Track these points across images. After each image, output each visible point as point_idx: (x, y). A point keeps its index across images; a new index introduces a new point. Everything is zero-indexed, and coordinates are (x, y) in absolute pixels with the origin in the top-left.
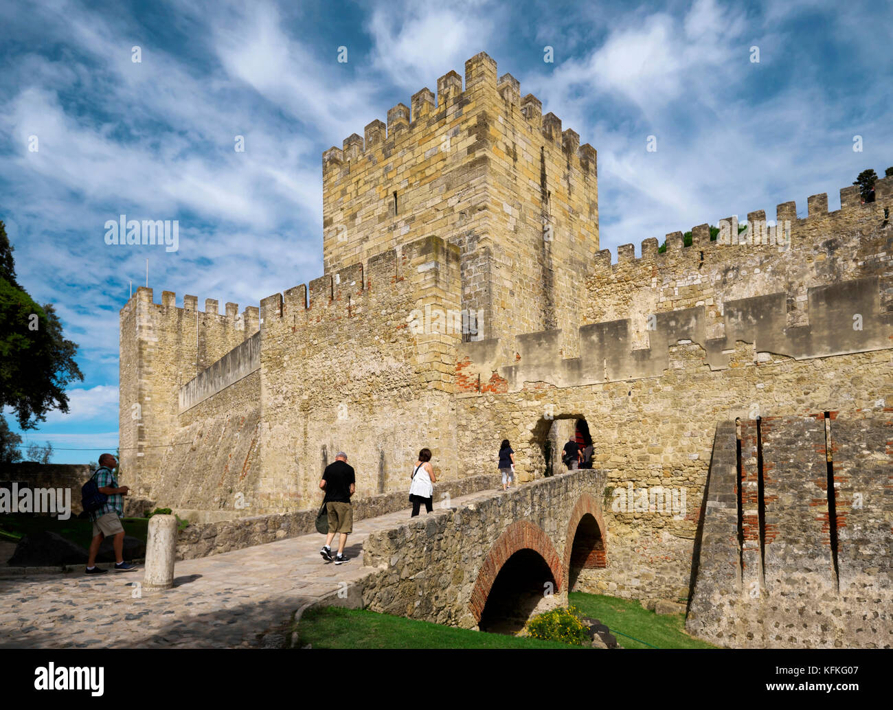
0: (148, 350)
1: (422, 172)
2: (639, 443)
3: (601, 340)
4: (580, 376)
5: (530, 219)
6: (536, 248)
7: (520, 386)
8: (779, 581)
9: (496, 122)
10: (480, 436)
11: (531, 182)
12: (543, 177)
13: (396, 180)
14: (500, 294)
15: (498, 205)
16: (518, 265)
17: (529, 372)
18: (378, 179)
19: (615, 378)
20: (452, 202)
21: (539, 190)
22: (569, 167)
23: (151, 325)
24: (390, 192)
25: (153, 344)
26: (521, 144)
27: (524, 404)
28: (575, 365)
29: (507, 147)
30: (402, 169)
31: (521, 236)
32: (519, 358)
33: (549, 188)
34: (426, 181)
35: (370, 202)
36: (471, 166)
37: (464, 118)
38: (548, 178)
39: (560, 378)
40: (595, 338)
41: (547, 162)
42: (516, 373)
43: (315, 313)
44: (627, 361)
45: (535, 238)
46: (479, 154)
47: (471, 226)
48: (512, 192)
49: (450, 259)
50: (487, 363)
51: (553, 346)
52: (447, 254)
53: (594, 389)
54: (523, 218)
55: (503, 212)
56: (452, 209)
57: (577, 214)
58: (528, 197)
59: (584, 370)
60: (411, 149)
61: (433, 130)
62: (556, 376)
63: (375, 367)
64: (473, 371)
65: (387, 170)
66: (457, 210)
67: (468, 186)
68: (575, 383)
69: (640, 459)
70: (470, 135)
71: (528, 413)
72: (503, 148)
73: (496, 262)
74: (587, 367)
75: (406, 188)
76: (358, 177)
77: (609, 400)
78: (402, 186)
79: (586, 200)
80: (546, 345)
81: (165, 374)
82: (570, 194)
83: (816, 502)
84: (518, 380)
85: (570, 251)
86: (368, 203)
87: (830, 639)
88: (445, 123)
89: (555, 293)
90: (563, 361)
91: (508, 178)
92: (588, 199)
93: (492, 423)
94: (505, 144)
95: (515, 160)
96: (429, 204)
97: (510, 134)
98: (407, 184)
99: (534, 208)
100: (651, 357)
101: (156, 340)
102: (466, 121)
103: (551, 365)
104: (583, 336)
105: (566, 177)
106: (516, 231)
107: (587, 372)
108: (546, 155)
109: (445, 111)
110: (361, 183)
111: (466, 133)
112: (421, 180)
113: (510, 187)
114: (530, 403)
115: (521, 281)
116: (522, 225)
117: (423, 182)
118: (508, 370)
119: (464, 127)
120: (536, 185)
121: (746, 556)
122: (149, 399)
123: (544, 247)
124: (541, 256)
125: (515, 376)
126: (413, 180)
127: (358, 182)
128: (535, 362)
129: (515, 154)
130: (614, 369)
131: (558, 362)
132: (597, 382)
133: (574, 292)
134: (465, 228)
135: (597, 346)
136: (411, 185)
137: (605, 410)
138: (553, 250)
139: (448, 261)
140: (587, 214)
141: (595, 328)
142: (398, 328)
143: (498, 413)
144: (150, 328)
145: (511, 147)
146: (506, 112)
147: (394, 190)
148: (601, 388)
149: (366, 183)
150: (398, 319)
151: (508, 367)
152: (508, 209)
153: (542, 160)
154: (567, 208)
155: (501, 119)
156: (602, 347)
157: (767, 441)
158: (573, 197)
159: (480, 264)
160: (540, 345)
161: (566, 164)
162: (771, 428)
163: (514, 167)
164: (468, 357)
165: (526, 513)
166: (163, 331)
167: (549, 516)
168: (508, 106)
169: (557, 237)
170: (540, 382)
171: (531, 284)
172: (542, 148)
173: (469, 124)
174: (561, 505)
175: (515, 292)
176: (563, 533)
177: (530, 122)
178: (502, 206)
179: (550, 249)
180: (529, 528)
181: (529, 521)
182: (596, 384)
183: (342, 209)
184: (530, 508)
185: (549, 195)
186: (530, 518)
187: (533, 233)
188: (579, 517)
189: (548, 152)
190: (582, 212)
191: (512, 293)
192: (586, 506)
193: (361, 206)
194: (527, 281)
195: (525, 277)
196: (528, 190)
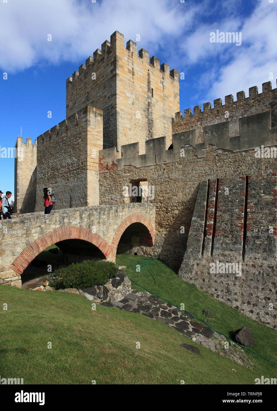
1: (96, 83)
2: (168, 191)
3: (154, 146)
4: (145, 162)
5: (140, 99)
6: (144, 111)
7: (123, 167)
8: (218, 255)
9: (123, 59)
10: (108, 189)
11: (142, 84)
12: (149, 82)
13: (88, 87)
14: (124, 130)
15: (123, 93)
16: (134, 118)
17: (126, 161)
18: (82, 88)
19: (159, 162)
20: (106, 93)
21: (147, 87)
22: (163, 78)
24: (86, 92)
26: (136, 68)
27: (124, 175)
28: (143, 157)
29: (129, 70)
30: (90, 82)
31: (135, 106)
32: (122, 155)
33: (152, 87)
34: (97, 86)
35: (80, 97)
36: (112, 78)
37: (110, 59)
38: (151, 83)
39: (138, 164)
40: (151, 145)
41: (151, 76)
42: (121, 162)
43: (52, 140)
44: (164, 155)
45: (143, 107)
46: (114, 73)
47: (112, 102)
48: (131, 88)
49: (97, 115)
50: (110, 158)
51: (135, 150)
52: (95, 113)
53: (151, 167)
54: (137, 99)
55: (126, 96)
56: (105, 96)
57: (168, 98)
58: (140, 90)
59: (147, 159)
61: (100, 65)
62: (136, 162)
63: (69, 161)
64: (105, 161)
65: (86, 83)
66: (107, 97)
67: (111, 86)
68: (144, 165)
69: (168, 199)
70: (112, 65)
71: (125, 179)
72: (127, 70)
73: (121, 117)
74: (148, 158)
75: (91, 90)
76: (77, 87)
77: (157, 173)
78: (90, 89)
79: (173, 92)
80: (132, 149)
82: (164, 89)
83: (239, 218)
84: (122, 165)
85: (163, 113)
86: (79, 97)
87: (238, 283)
88: (104, 62)
89: (155, 129)
90: (139, 156)
91: (129, 82)
92: (174, 91)
93: (112, 183)
94: (128, 68)
95: (133, 75)
96: (98, 95)
97: (130, 64)
98: (91, 88)
99: (143, 94)
100: (174, 153)
102: (110, 60)
103: (134, 158)
104: (147, 145)
105: (162, 83)
106: (133, 104)
107: (148, 160)
108: (150, 73)
109: (104, 57)
110: (77, 90)
111: (110, 65)
112: (96, 86)
113: (130, 86)
114: (126, 174)
115: (135, 124)
116: (137, 102)
117: (96, 87)
118: (119, 160)
119: (110, 62)
120: (145, 85)
121: (206, 244)
123: (149, 111)
124: (147, 114)
125: (121, 163)
126: (93, 86)
127: (76, 89)
128: (128, 157)
129: (133, 72)
130: (159, 159)
131: (137, 157)
132: (152, 164)
133: (165, 129)
134: (110, 103)
135: (152, 149)
136: (93, 88)
137: (155, 177)
138: (153, 112)
139: (95, 116)
140: (173, 98)
141: (151, 141)
142: (76, 145)
143: (114, 179)
145: (131, 69)
146: (129, 56)
147: (88, 91)
148: (154, 167)
149: (79, 89)
150: (76, 141)
151: (118, 159)
152: (128, 95)
153: (149, 75)
154: (162, 95)
155: (126, 58)
156: (154, 149)
157: (220, 190)
158: (165, 90)
159: (114, 118)
160: (130, 149)
161: (162, 77)
162: (222, 184)
163: (133, 78)
164: (103, 156)
165: (74, 223)
166: (27, 153)
167: (98, 224)
168: (130, 53)
169: (156, 106)
170: (130, 165)
171: (141, 126)
172: (149, 70)
173: (111, 61)
174: (110, 219)
175: (132, 129)
176: (112, 232)
177: (142, 60)
178: (125, 93)
179: (152, 112)
180: (77, 229)
181: (77, 226)
182: (152, 166)
183: (72, 101)
184: (78, 220)
185: (152, 89)
186: (79, 225)
187: (142, 105)
188: (129, 224)
189: (152, 72)
190: (170, 97)
191: (130, 129)
192: (136, 219)
193: (77, 99)
194: (138, 124)
195: (138, 123)
196: (141, 87)
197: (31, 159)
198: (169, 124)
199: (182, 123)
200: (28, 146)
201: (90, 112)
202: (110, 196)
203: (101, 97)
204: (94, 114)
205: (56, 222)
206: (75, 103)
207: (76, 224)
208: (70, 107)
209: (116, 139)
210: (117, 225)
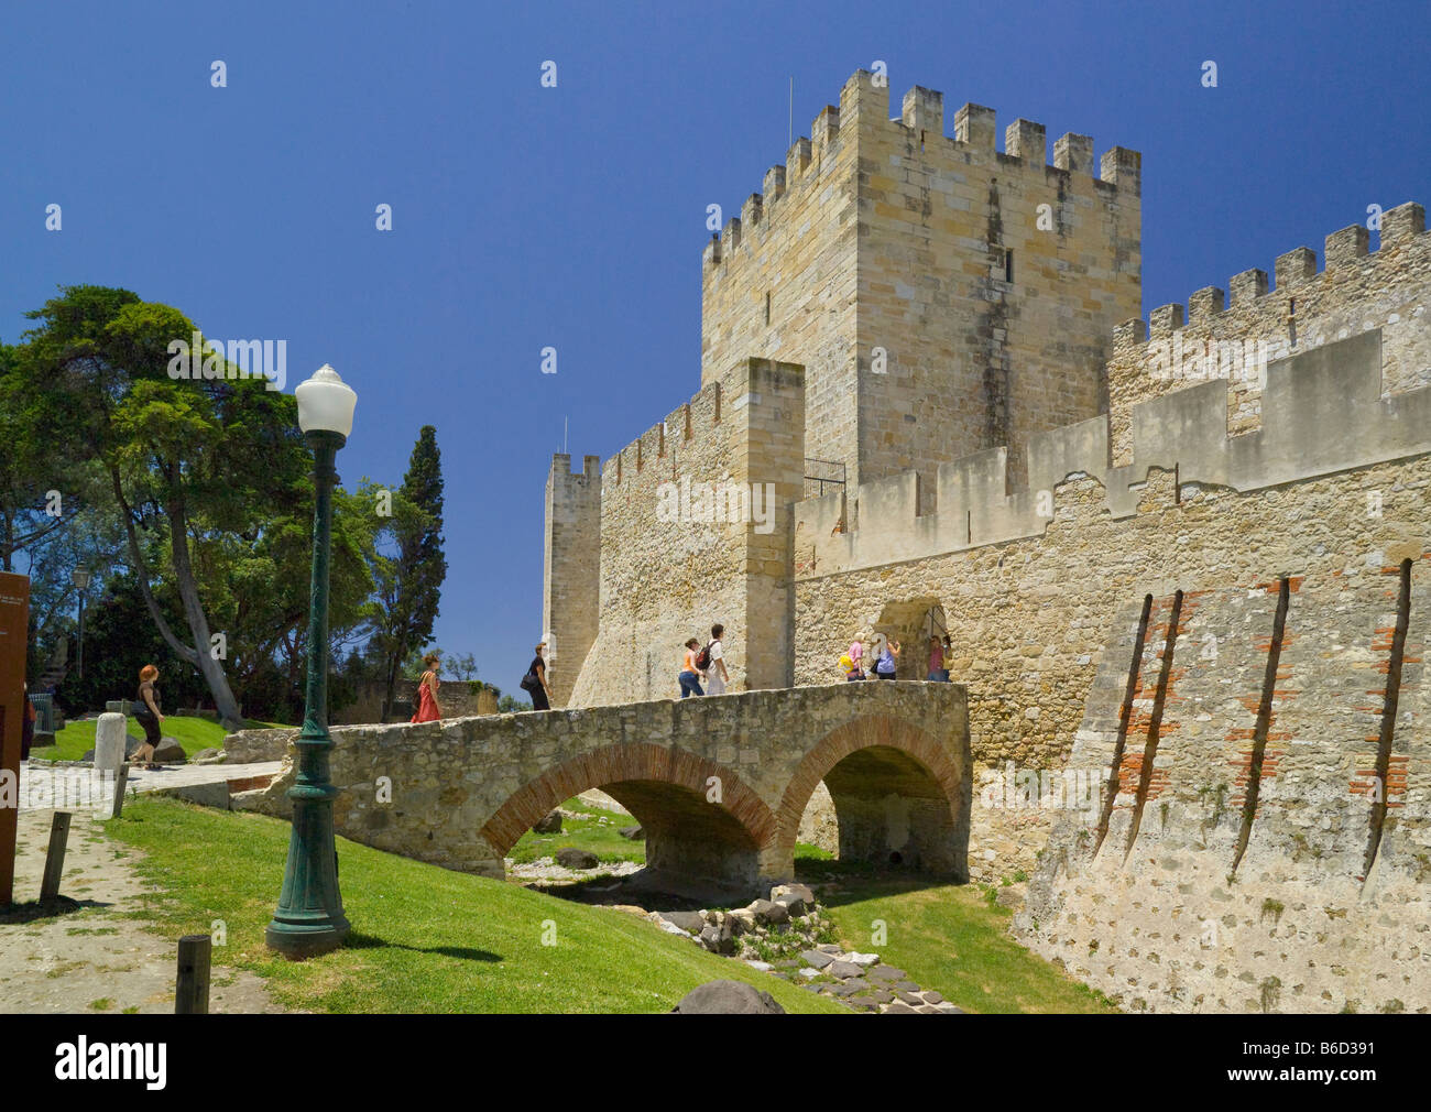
1: (794, 259)
3: (965, 482)
4: (937, 540)
9: (884, 167)
13: (770, 275)
14: (884, 424)
15: (885, 290)
16: (925, 374)
17: (873, 538)
18: (753, 276)
19: (982, 540)
20: (823, 297)
23: (568, 501)
24: (764, 295)
25: (569, 526)
26: (939, 189)
28: (931, 524)
29: (908, 199)
30: (776, 258)
31: (933, 328)
34: (798, 271)
35: (745, 310)
36: (843, 241)
39: (911, 546)
40: (957, 480)
42: (857, 543)
43: (646, 475)
44: (997, 513)
46: (851, 223)
47: (841, 328)
48: (917, 265)
49: (784, 384)
50: (823, 529)
51: (905, 498)
53: (955, 559)
54: (941, 301)
55: (894, 299)
56: (823, 307)
59: (942, 530)
61: (806, 197)
62: (906, 542)
64: (808, 541)
65: (762, 262)
66: (828, 308)
67: (840, 270)
68: (930, 552)
69: (1011, 666)
70: (843, 195)
71: (871, 600)
72: (901, 201)
74: (946, 526)
75: (779, 285)
76: (736, 277)
77: (974, 577)
78: (775, 283)
83: (1235, 735)
84: (859, 553)
86: (743, 312)
88: (819, 185)
91: (910, 245)
94: (905, 194)
95: (926, 213)
96: (801, 304)
97: (915, 177)
98: (780, 279)
100: (1030, 505)
101: (574, 520)
102: (839, 176)
103: (900, 526)
104: (941, 480)
106: (924, 323)
107: (944, 534)
109: (818, 166)
110: (737, 286)
111: (839, 193)
112: (793, 271)
113: (913, 258)
114: (873, 585)
115: (931, 397)
116: (938, 313)
117: (795, 273)
119: (836, 184)
122: (564, 597)
125: (856, 547)
126: (786, 272)
127: (734, 285)
129: (927, 205)
130: (981, 526)
131: (909, 521)
132: (958, 548)
134: (836, 333)
135: (960, 492)
136: (783, 279)
137: (968, 592)
139: (776, 387)
144: (566, 506)
145: (919, 196)
146: (909, 146)
147: (768, 289)
148: (963, 557)
149: (742, 284)
152: (907, 293)
153: (994, 200)
155: (896, 160)
156: (965, 493)
157: (1183, 634)
160: (887, 496)
162: (1195, 610)
163: (924, 224)
165: (656, 735)
166: (582, 507)
167: (732, 743)
168: (914, 135)
171: (957, 399)
173: (841, 180)
174: (777, 729)
175: (916, 415)
176: (783, 769)
179: (1005, 338)
180: (662, 754)
181: (664, 746)
182: (956, 552)
183: (719, 325)
184: (668, 729)
186: (669, 742)
188: (848, 749)
191: (911, 419)
193: (736, 318)
194: (945, 396)
195: (943, 390)
196: (957, 254)
200: (588, 483)
201: (756, 378)
203: (808, 311)
204: (773, 383)
205: (600, 730)
206: (729, 334)
207: (663, 740)
208: (714, 349)
210: (803, 750)
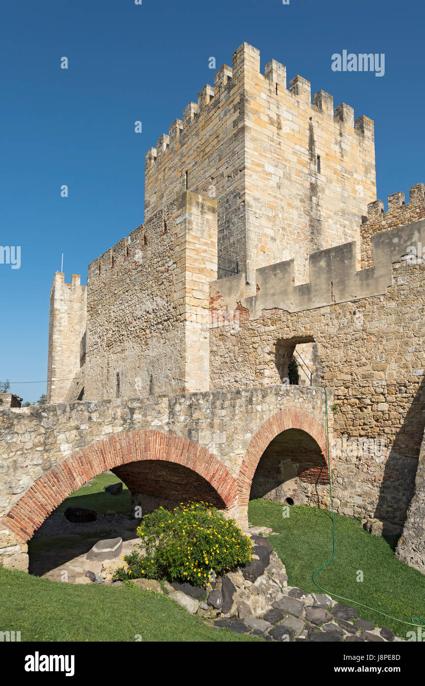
0: (60, 315)
1: (203, 151)
2: (364, 360)
3: (329, 265)
4: (310, 300)
5: (294, 177)
6: (302, 201)
7: (259, 314)
9: (258, 98)
10: (228, 360)
11: (297, 147)
12: (312, 142)
13: (187, 162)
14: (260, 240)
15: (258, 165)
16: (280, 216)
17: (266, 300)
18: (176, 164)
19: (341, 299)
20: (222, 170)
21: (307, 153)
22: (341, 135)
23: (63, 298)
24: (184, 173)
25: (63, 311)
26: (285, 115)
27: (262, 329)
28: (305, 290)
29: (270, 118)
30: (191, 152)
31: (284, 191)
32: (258, 289)
33: (317, 152)
34: (206, 157)
35: (172, 183)
36: (235, 137)
37: (231, 99)
38: (316, 144)
39: (292, 304)
40: (323, 263)
41: (317, 133)
42: (255, 302)
43: (116, 269)
44: (352, 282)
45: (300, 193)
46: (240, 126)
47: (235, 185)
48: (275, 155)
49: (206, 211)
50: (233, 296)
51: (286, 275)
52: (202, 207)
53: (322, 311)
54: (287, 177)
55: (264, 171)
56: (222, 175)
57: (351, 173)
58: (294, 159)
59: (313, 294)
60: (197, 134)
61: (211, 116)
62: (288, 302)
63: (150, 306)
64: (223, 303)
65: (183, 156)
66: (225, 175)
67: (233, 153)
68: (305, 307)
69: (364, 377)
70: (235, 111)
71: (265, 337)
72: (266, 119)
73: (255, 213)
74: (316, 291)
75: (194, 166)
76: (165, 166)
77: (336, 322)
78: (191, 166)
79: (361, 161)
80: (280, 275)
81: (71, 331)
82: (342, 156)
84: (257, 309)
85: (342, 204)
86: (170, 184)
88: (219, 108)
89: (324, 239)
90: (295, 288)
91: (271, 143)
92: (364, 161)
93: (237, 348)
94: (268, 115)
95: (279, 128)
96: (207, 175)
97: (273, 107)
98: (194, 163)
99: (300, 167)
100: (375, 276)
101: (66, 308)
102: (232, 101)
103: (284, 292)
104: (312, 263)
105: (339, 143)
106: (279, 187)
107: (315, 296)
108: (314, 124)
109: (218, 99)
110: (166, 171)
112: (203, 157)
113: (273, 151)
114: (267, 328)
115: (284, 229)
116: (287, 182)
117: (204, 158)
118: (250, 300)
119: (231, 106)
120: (304, 149)
122: (60, 349)
123: (311, 201)
124: (308, 208)
125: (255, 305)
126: (197, 159)
127: (165, 169)
128: (272, 291)
129: (279, 124)
130: (340, 291)
131: (290, 289)
132: (325, 304)
133: (345, 239)
134: (231, 188)
135: (325, 271)
136: (196, 163)
137: (333, 330)
138: (321, 202)
139: (202, 212)
140: (362, 173)
141: (323, 254)
142: (163, 273)
143: (241, 339)
144: (62, 300)
145: (275, 118)
146: (270, 90)
147: (186, 169)
148: (328, 310)
149: (170, 169)
150: (163, 265)
151: (250, 298)
152: (269, 168)
153: (311, 129)
154: (339, 168)
155: (264, 96)
156: (329, 271)
158: (345, 159)
159: (241, 216)
160: (275, 275)
161: (338, 133)
163: (278, 134)
164: (218, 292)
165: (156, 423)
166: (71, 301)
167: (209, 428)
168: (272, 85)
169: (327, 192)
170: (275, 308)
171: (296, 231)
172: (311, 119)
173: (234, 103)
174: (236, 418)
175: (277, 238)
176: (241, 447)
177: (297, 98)
178: (263, 166)
179: (318, 202)
180: (161, 438)
181: (162, 431)
182: (324, 307)
183: (155, 193)
185: (319, 157)
186: (166, 428)
187: (300, 189)
188: (276, 432)
189: (318, 122)
190: (356, 172)
191: (273, 239)
192: (292, 422)
193: (166, 187)
194: (291, 229)
195: (289, 225)
196: (295, 153)
197: (79, 313)
198: (355, 228)
199: (384, 223)
200: (74, 289)
201: (191, 204)
202: (233, 374)
203: (213, 178)
204: (200, 209)
205: (115, 419)
206: (162, 196)
208: (153, 206)
209: (245, 258)
210: (252, 433)
